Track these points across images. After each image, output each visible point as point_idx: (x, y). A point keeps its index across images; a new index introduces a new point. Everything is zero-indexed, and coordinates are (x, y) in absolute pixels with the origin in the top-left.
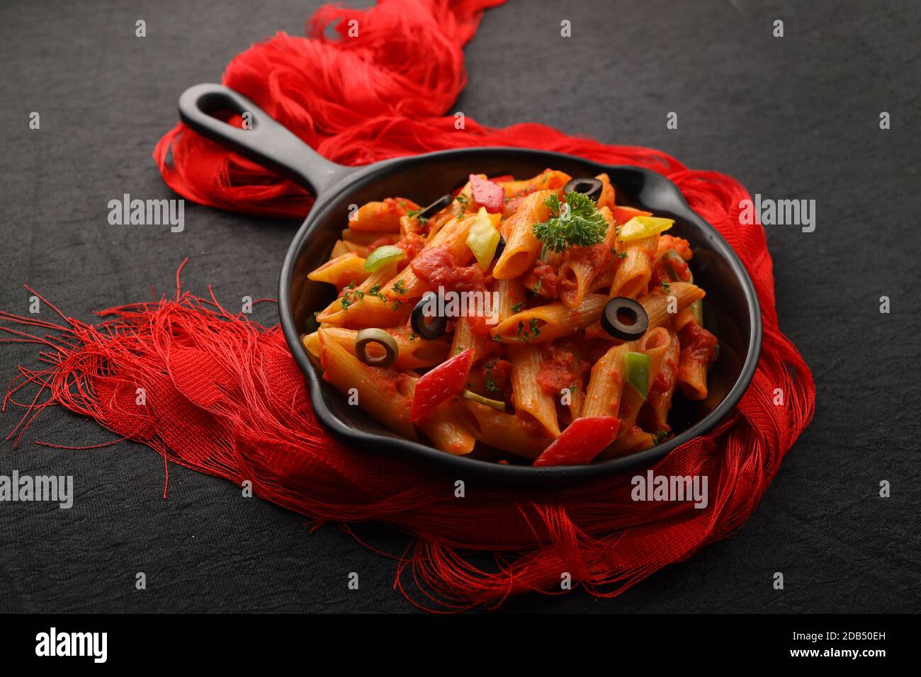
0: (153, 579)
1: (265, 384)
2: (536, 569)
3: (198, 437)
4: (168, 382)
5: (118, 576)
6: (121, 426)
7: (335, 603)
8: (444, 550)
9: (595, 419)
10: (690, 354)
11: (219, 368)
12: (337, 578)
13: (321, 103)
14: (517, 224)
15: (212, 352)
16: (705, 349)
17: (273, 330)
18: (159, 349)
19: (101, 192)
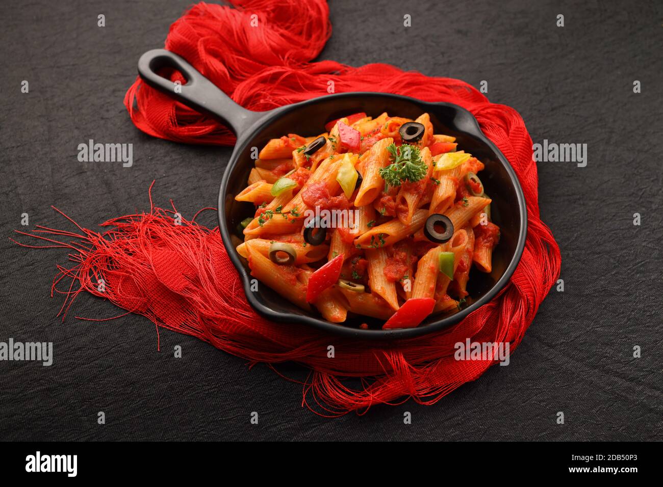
0: (158, 404)
1: (214, 277)
2: (386, 390)
3: (175, 309)
4: (153, 275)
5: (137, 403)
6: (126, 304)
7: (267, 413)
8: (330, 377)
9: (420, 299)
10: (481, 242)
11: (184, 264)
12: (267, 398)
13: (233, 57)
14: (369, 167)
15: (178, 251)
16: (491, 238)
17: (215, 231)
18: (145, 251)
19: (92, 132)
